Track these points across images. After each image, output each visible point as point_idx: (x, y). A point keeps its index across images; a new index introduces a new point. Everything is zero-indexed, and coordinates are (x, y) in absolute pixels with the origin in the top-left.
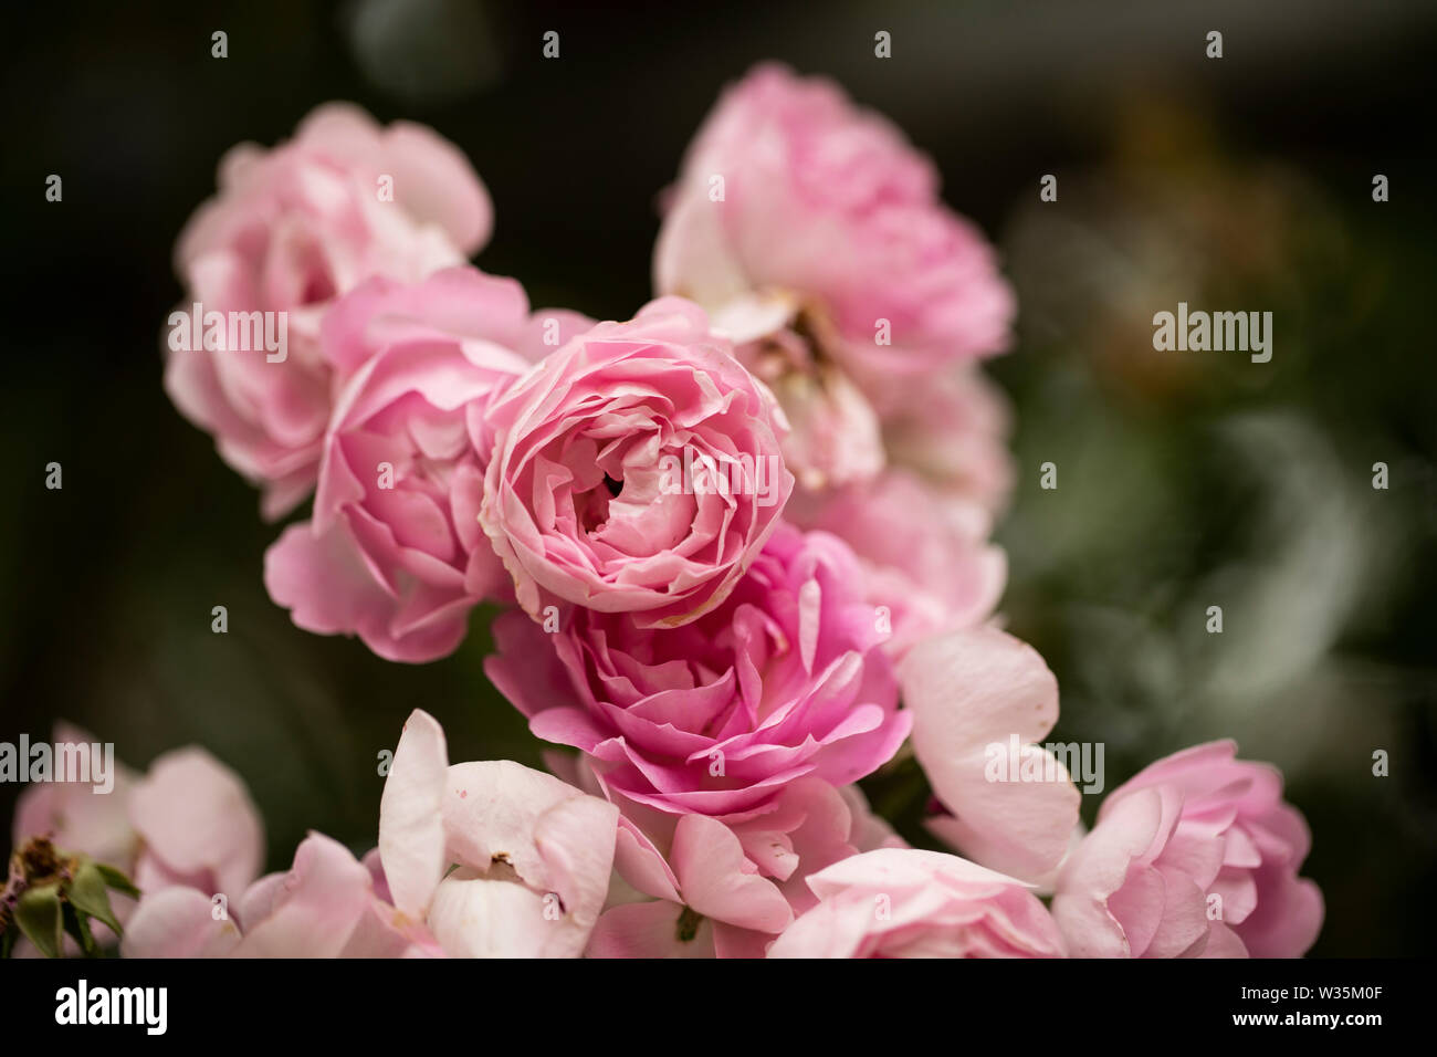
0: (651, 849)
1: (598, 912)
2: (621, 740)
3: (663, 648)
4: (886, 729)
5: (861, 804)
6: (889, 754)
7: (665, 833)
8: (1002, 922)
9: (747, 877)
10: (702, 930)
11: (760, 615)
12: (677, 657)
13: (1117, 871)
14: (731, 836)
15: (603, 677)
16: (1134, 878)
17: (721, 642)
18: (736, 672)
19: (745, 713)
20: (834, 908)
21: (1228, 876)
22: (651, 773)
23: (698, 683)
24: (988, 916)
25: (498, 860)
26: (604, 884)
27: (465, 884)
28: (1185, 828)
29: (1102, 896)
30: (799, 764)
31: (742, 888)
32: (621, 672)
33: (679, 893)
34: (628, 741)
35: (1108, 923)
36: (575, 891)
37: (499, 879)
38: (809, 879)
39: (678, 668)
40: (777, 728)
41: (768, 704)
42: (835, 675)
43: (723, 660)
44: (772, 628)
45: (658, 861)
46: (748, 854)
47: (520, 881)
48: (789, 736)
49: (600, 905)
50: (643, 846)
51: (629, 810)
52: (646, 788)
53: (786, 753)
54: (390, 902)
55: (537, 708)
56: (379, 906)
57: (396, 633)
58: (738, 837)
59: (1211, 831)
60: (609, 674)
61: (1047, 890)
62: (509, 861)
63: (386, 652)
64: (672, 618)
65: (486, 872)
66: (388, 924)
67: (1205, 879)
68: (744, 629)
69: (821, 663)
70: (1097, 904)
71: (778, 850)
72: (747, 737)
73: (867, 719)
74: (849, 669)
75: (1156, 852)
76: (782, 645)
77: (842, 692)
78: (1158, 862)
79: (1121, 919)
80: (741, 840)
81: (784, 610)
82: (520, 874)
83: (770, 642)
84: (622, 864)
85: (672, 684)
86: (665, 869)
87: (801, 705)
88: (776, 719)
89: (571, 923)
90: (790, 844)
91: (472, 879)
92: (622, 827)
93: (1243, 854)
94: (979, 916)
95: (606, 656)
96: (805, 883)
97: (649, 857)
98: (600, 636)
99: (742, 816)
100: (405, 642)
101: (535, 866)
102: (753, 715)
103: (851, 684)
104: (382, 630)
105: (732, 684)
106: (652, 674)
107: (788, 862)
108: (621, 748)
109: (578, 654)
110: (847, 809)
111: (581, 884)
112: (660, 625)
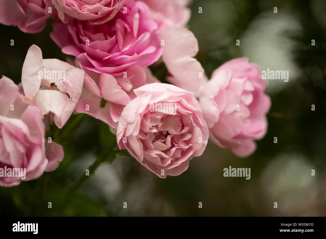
0: (93, 83)
1: (79, 98)
2: (85, 54)
3: (97, 30)
4: (156, 53)
5: (149, 73)
6: (156, 59)
7: (97, 78)
8: (185, 102)
9: (118, 90)
10: (107, 105)
11: (123, 22)
12: (101, 32)
13: (216, 90)
14: (114, 79)
15: (81, 37)
16: (221, 92)
17: (113, 29)
18: (116, 37)
19: (118, 48)
20: (140, 97)
21: (245, 92)
22: (93, 63)
23: (106, 39)
24: (181, 100)
25: (53, 85)
26: (80, 91)
27: (44, 91)
28: (234, 80)
29: (212, 97)
30: (132, 61)
31: (117, 93)
32: (86, 36)
33: (101, 94)
34: (88, 54)
35: (214, 104)
36: (72, 92)
37: (53, 89)
38: (134, 90)
39: (101, 35)
40: (127, 51)
41: (125, 45)
42: (143, 38)
43: (113, 33)
44: (126, 25)
45: (95, 85)
46: (119, 84)
47: (58, 90)
48: (130, 53)
49: (79, 96)
50: (91, 81)
51: (87, 72)
52: (92, 67)
53: (129, 58)
54: (24, 95)
55: (64, 46)
56: (21, 96)
57: (27, 25)
58: (116, 80)
59: (241, 81)
60: (83, 36)
61: (198, 95)
62: (55, 85)
63: (24, 30)
64: (99, 22)
65: (49, 88)
66: (23, 101)
67: (239, 93)
68: (119, 25)
69: (139, 35)
70: (211, 99)
71: (127, 83)
72: (119, 53)
73: (151, 50)
74: (146, 36)
75: (226, 85)
76: (129, 30)
77: (144, 42)
78: (227, 88)
79: (217, 103)
80: (117, 81)
81: (129, 21)
82: (58, 88)
83: (125, 29)
84: (85, 86)
85: (99, 39)
86: (97, 88)
87: (133, 46)
88: (127, 49)
89: (71, 101)
90: (130, 82)
91: (46, 89)
92: (86, 77)
93: (250, 87)
94: (179, 100)
95: (82, 32)
96: (133, 91)
97: (92, 84)
98: (81, 27)
99: (118, 74)
100: (29, 28)
101: (63, 86)
102: (121, 48)
103: (147, 40)
104: (23, 24)
105: (115, 40)
106: (94, 36)
107: (129, 86)
108: (85, 56)
109: (74, 30)
110: (145, 73)
111: (74, 90)
112: (96, 23)
